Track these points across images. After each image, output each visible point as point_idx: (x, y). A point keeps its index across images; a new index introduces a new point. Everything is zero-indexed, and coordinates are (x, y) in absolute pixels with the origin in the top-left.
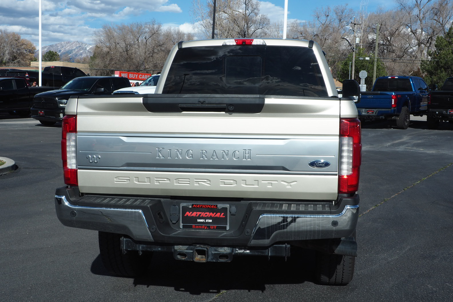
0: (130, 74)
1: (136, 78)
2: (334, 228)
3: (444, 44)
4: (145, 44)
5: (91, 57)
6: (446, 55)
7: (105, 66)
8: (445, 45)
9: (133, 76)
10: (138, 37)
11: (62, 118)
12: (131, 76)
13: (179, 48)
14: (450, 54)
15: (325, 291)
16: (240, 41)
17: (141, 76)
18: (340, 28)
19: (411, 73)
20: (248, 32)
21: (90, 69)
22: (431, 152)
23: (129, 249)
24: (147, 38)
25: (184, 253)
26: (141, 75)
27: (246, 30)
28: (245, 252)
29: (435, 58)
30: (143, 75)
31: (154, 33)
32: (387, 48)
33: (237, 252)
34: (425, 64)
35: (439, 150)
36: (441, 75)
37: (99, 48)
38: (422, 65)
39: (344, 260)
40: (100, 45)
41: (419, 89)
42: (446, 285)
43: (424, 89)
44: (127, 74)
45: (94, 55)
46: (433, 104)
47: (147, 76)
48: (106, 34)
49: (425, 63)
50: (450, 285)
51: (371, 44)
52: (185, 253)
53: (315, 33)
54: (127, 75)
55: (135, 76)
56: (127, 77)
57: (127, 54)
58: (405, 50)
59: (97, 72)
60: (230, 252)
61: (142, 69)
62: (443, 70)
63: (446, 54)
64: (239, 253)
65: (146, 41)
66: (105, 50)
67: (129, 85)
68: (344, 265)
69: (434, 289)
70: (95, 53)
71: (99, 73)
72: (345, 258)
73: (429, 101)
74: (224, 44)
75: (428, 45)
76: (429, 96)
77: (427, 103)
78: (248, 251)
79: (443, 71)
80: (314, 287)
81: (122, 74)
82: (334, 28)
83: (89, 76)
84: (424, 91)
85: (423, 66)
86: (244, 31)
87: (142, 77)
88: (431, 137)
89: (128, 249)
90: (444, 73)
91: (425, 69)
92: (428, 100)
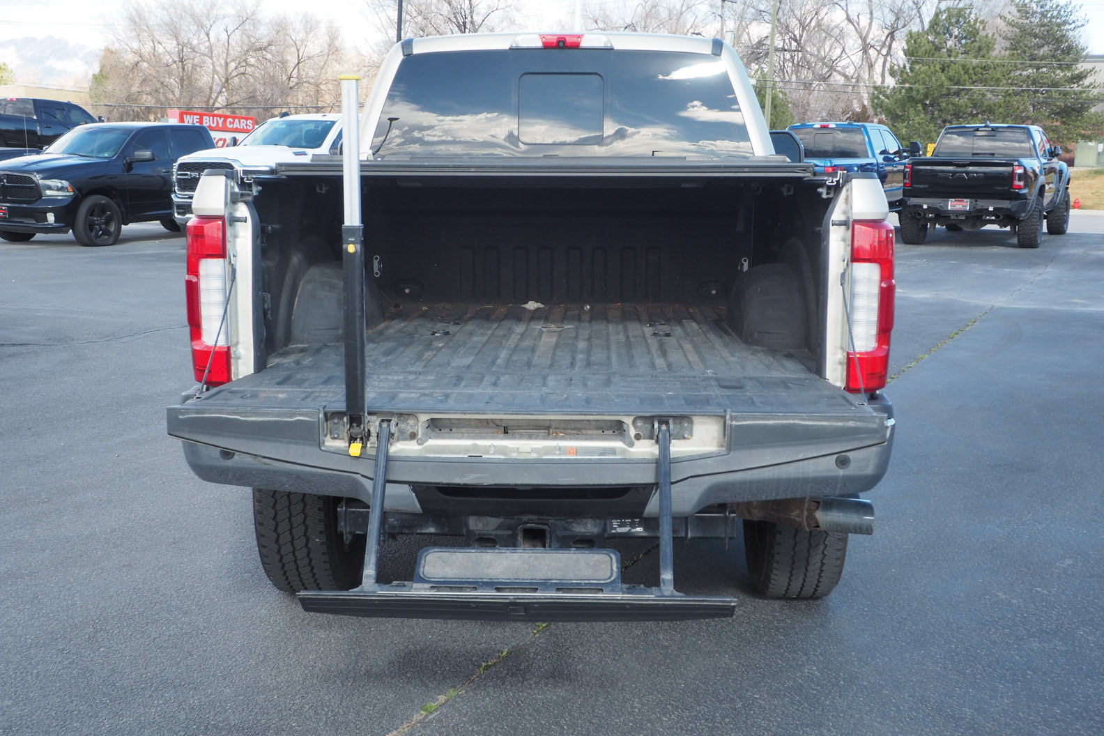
0: (205, 117)
1: (220, 126)
2: (841, 472)
3: (923, 49)
4: (226, 44)
5: (94, 75)
6: (928, 76)
7: (130, 98)
8: (926, 52)
9: (213, 123)
10: (209, 27)
11: (51, 224)
12: (207, 121)
13: (406, 54)
14: (937, 71)
15: (777, 614)
16: (554, 37)
17: (230, 123)
18: (684, 9)
19: (848, 116)
20: (472, 17)
21: (93, 105)
22: (921, 296)
23: (359, 530)
24: (231, 29)
25: (492, 537)
26: (232, 121)
27: (467, 12)
28: (633, 530)
29: (904, 82)
30: (237, 120)
31: (247, 19)
32: (792, 57)
33: (614, 531)
34: (881, 96)
35: (938, 291)
36: (915, 122)
37: (112, 52)
38: (873, 98)
39: (826, 542)
40: (116, 46)
41: (883, 152)
42: (1037, 591)
43: (892, 152)
44: (198, 117)
45: (101, 71)
46: (916, 186)
47: (245, 121)
48: (130, 19)
49: (880, 93)
50: (1045, 592)
51: (757, 48)
52: (494, 538)
53: (628, 21)
54: (198, 120)
55: (218, 123)
56: (198, 124)
57: (183, 69)
58: (833, 62)
59: (110, 112)
60: (600, 532)
61: (219, 106)
62: (921, 108)
63: (929, 73)
64: (620, 533)
65: (229, 36)
66: (130, 58)
67: (208, 144)
68: (825, 555)
69: (1014, 601)
70: (104, 66)
71: (115, 114)
72: (827, 539)
73: (907, 181)
74: (514, 45)
75: (884, 51)
76: (908, 170)
77: (902, 185)
78: (639, 529)
79: (919, 111)
80: (752, 606)
81: (185, 116)
82: (670, 11)
83: (103, 121)
84: (893, 156)
85: (876, 101)
86: (463, 14)
87: (233, 123)
88: (913, 263)
89: (357, 532)
90: (922, 116)
91: (881, 107)
92: (905, 177)
